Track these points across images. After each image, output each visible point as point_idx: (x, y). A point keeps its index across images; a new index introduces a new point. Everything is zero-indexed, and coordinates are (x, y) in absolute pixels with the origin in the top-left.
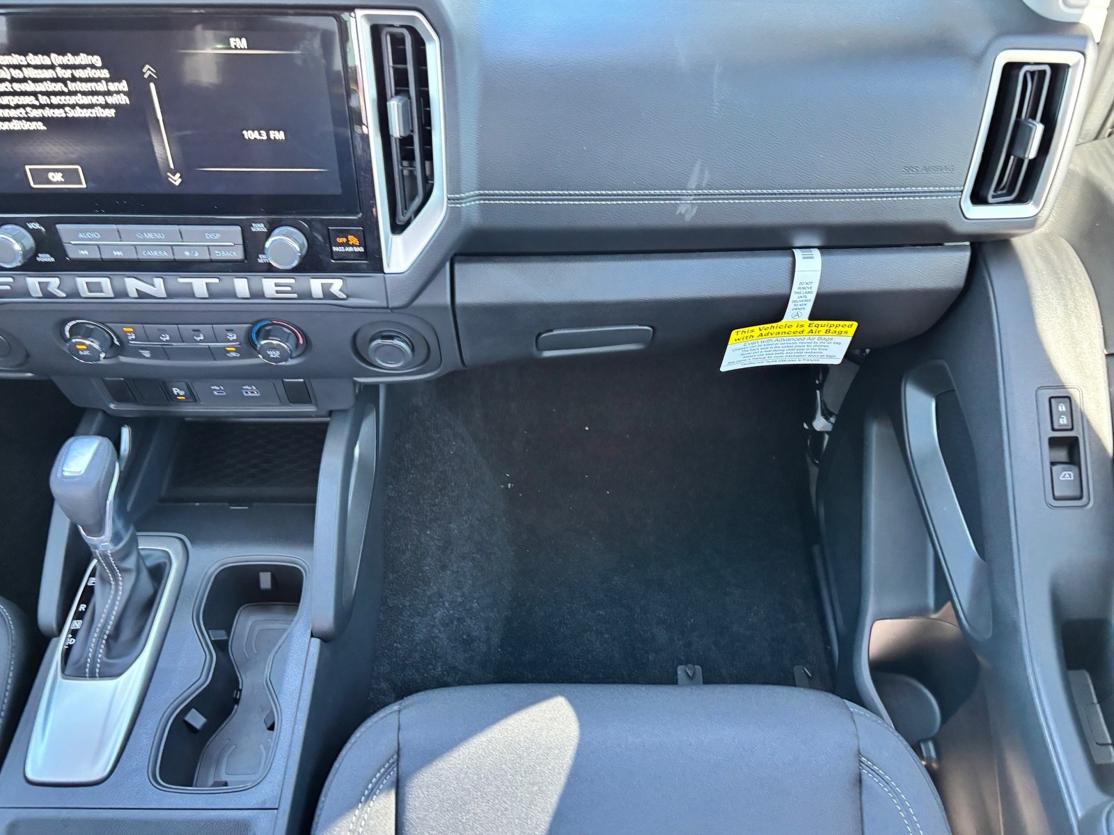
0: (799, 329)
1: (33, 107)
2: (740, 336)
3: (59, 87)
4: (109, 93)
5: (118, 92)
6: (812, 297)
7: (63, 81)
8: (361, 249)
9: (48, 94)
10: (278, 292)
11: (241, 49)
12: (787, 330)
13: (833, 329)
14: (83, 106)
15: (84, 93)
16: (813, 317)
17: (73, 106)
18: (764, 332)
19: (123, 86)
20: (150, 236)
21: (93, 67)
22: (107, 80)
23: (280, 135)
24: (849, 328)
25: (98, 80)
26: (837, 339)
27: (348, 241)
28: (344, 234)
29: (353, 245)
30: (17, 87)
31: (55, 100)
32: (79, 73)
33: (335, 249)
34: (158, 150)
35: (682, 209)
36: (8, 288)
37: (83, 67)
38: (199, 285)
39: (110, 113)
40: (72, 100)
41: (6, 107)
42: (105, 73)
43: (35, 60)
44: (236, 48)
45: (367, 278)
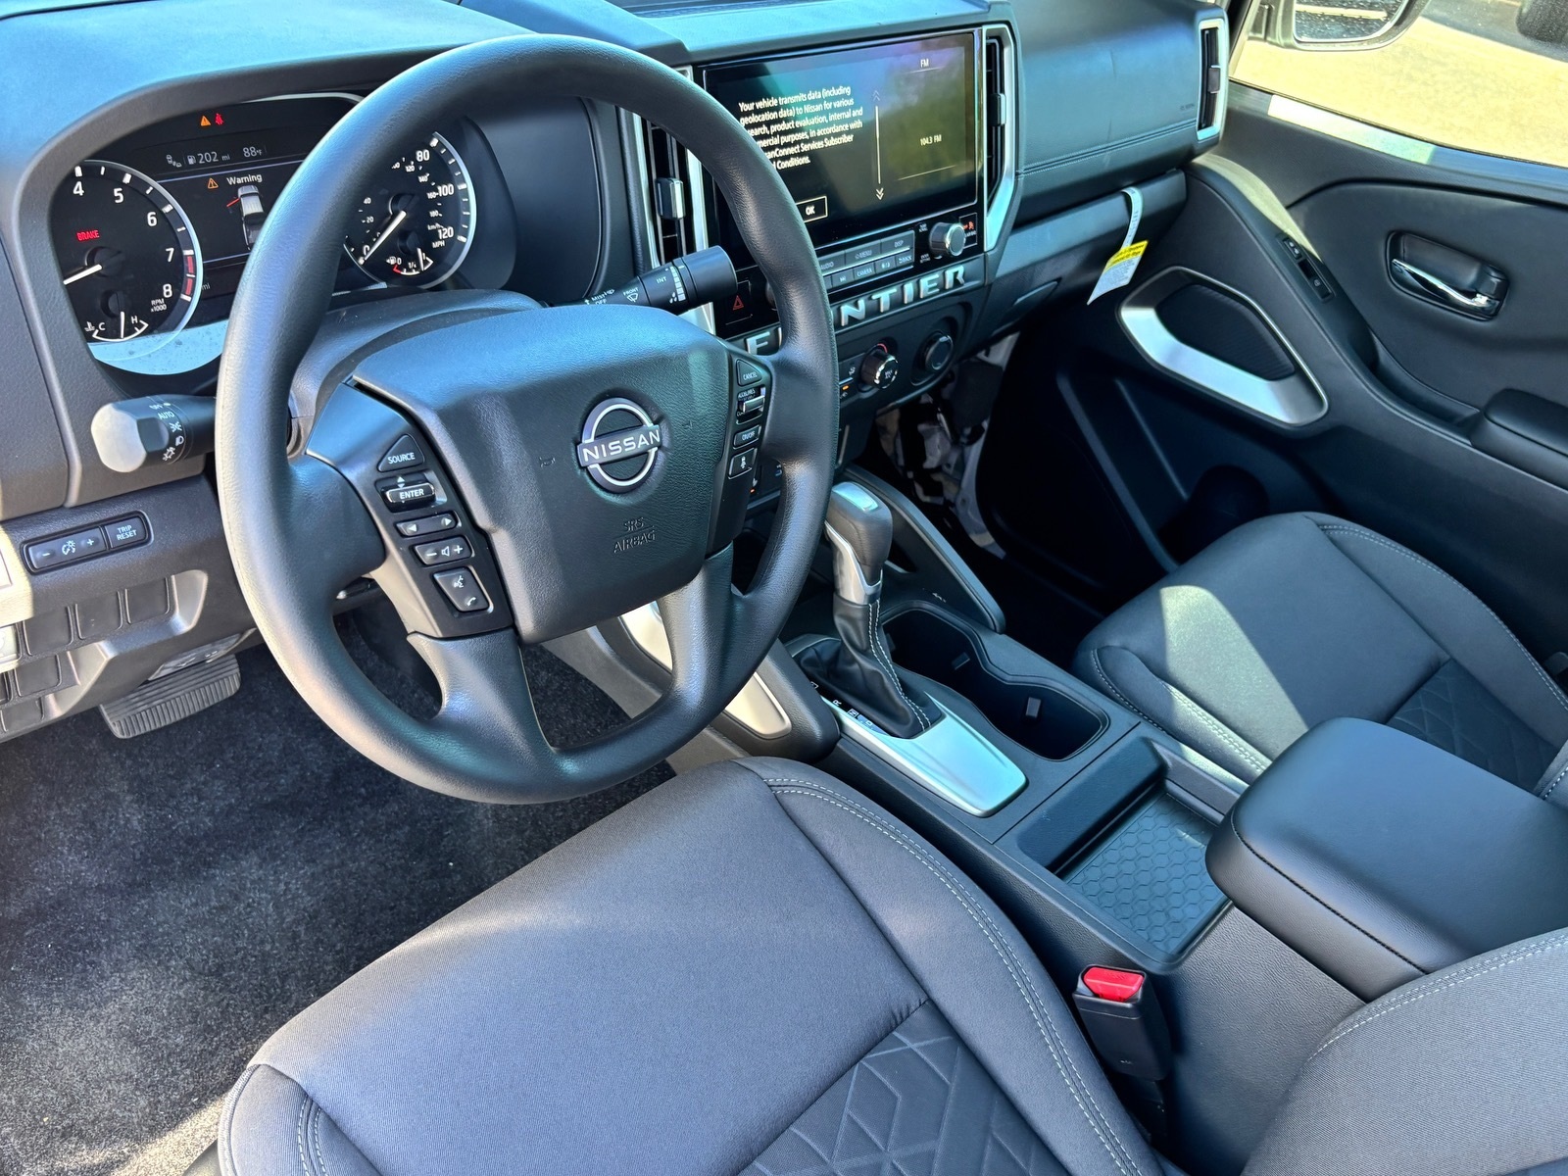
0: (1126, 253)
1: (805, 142)
3: (824, 119)
4: (852, 119)
5: (856, 118)
6: (1136, 223)
7: (826, 113)
8: (976, 232)
9: (816, 127)
10: (931, 289)
12: (1122, 255)
13: (1137, 250)
14: (835, 136)
15: (837, 123)
16: (1133, 241)
17: (829, 137)
19: (860, 112)
20: (863, 254)
21: (845, 96)
22: (852, 108)
23: (938, 138)
25: (846, 109)
26: (1136, 258)
27: (967, 226)
28: (966, 220)
29: (970, 230)
30: (798, 124)
31: (819, 132)
32: (837, 104)
34: (872, 167)
37: (839, 98)
38: (884, 297)
39: (850, 138)
40: (828, 130)
41: (788, 145)
42: (851, 102)
43: (812, 96)
44: (924, 68)
45: (974, 261)
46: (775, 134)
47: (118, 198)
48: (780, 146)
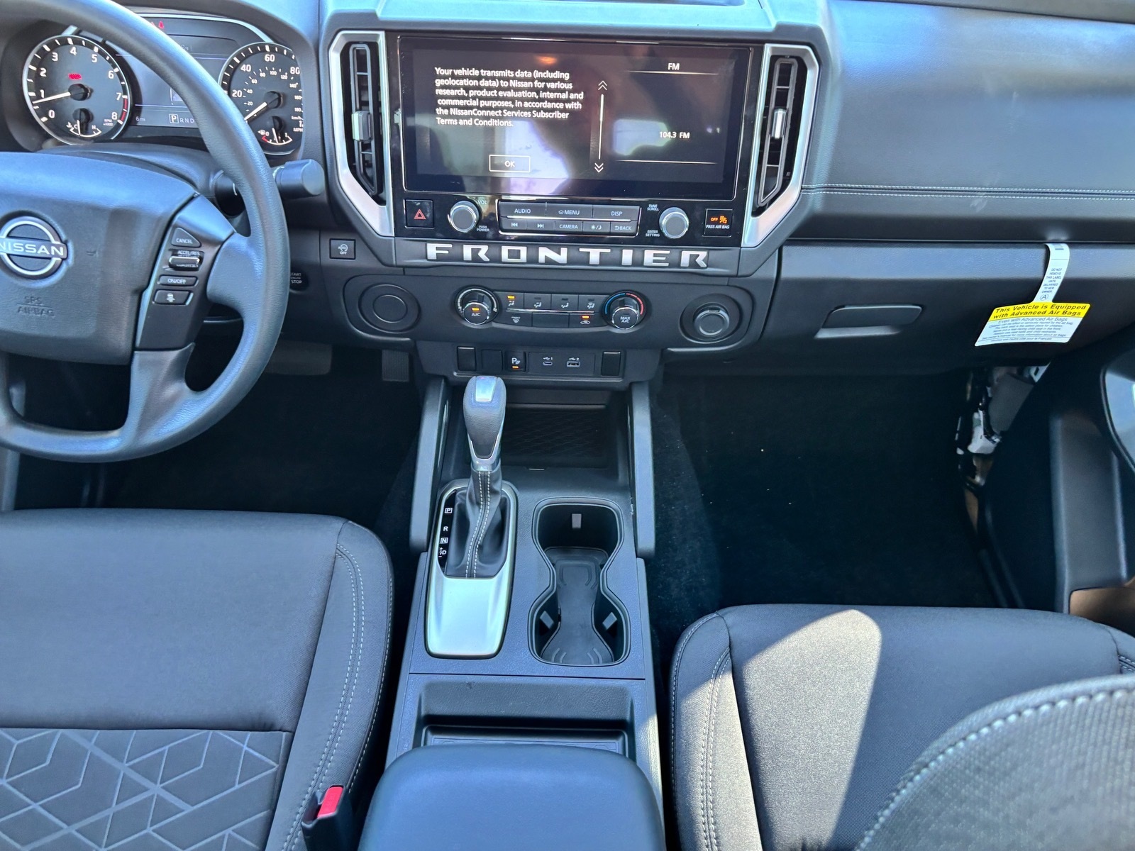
0: (1043, 310)
1: (509, 109)
2: (999, 313)
3: (533, 94)
4: (569, 101)
5: (575, 100)
6: (1059, 282)
7: (538, 91)
8: (728, 227)
9: (523, 100)
10: (655, 261)
11: (674, 71)
12: (1033, 310)
13: (1069, 310)
14: (546, 110)
15: (550, 101)
16: (1055, 300)
17: (539, 110)
18: (1016, 311)
19: (581, 96)
20: (568, 212)
21: (562, 80)
22: (570, 91)
23: (686, 136)
24: (1082, 309)
25: (563, 91)
26: (1070, 319)
27: (719, 220)
28: (718, 214)
29: (722, 224)
30: (501, 94)
31: (527, 105)
32: (552, 85)
33: (708, 226)
34: (592, 144)
35: (975, 203)
36: (447, 252)
37: (554, 81)
38: (595, 255)
39: (565, 116)
40: (539, 105)
41: (490, 108)
42: (570, 86)
43: (520, 74)
44: (671, 70)
45: (725, 251)
46: (474, 98)
47: (94, 60)
48: (478, 108)
